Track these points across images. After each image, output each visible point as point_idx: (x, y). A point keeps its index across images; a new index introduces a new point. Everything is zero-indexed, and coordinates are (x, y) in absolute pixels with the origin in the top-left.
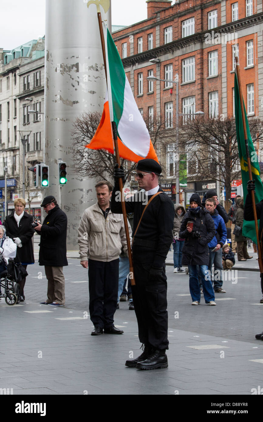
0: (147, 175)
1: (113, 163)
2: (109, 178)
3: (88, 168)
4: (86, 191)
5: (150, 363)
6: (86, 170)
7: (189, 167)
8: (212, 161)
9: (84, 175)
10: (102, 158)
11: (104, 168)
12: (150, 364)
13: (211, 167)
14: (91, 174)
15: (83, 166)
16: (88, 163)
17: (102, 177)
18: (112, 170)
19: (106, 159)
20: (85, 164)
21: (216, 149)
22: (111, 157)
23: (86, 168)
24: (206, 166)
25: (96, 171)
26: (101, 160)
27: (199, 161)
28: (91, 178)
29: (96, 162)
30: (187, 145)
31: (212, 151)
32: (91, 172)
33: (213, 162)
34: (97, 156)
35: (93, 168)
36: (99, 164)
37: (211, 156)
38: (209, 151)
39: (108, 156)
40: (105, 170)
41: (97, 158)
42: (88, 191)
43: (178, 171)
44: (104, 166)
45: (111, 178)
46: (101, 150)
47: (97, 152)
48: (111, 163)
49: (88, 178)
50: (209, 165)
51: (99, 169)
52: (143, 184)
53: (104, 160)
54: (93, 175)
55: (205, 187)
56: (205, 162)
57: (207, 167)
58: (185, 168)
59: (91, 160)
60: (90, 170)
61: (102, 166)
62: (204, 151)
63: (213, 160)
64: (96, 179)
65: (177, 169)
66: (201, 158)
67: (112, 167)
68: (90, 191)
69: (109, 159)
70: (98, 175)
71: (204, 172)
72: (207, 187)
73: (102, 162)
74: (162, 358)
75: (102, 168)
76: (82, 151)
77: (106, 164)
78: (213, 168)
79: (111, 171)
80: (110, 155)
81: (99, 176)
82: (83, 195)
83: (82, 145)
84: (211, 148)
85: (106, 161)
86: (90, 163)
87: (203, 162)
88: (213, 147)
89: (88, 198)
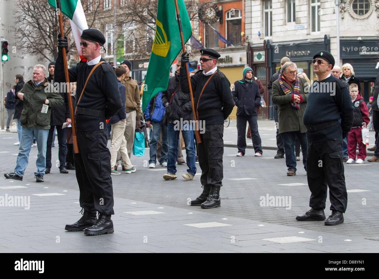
0: (91, 45)
1: (53, 41)
2: (50, 55)
3: (29, 46)
4: (27, 69)
5: (97, 228)
6: (28, 47)
7: (126, 45)
8: (148, 39)
9: (25, 53)
10: (43, 36)
11: (44, 46)
12: (98, 230)
13: (148, 46)
14: (32, 51)
15: (24, 44)
16: (29, 41)
17: (43, 54)
18: (52, 47)
19: (47, 37)
20: (26, 42)
21: (152, 28)
22: (52, 35)
23: (27, 46)
24: (142, 44)
25: (36, 48)
26: (42, 37)
27: (136, 39)
28: (32, 56)
29: (37, 40)
30: (125, 24)
31: (149, 30)
32: (32, 50)
33: (149, 41)
34: (38, 34)
35: (34, 46)
36: (40, 42)
37: (148, 35)
38: (145, 30)
39: (48, 34)
40: (46, 48)
41: (38, 36)
42: (29, 69)
43: (115, 49)
44: (44, 44)
45: (51, 55)
46: (42, 28)
47: (38, 30)
48: (51, 41)
49: (29, 55)
50: (145, 43)
51: (40, 47)
52: (86, 53)
53: (45, 38)
54: (34, 52)
55: (142, 66)
56: (141, 40)
57: (144, 45)
58: (123, 47)
59: (32, 38)
60: (31, 47)
61: (42, 44)
62: (141, 30)
63: (150, 39)
64: (36, 56)
65: (115, 47)
66: (138, 37)
67: (52, 45)
68: (31, 69)
69: (49, 37)
70: (38, 53)
71: (140, 50)
72: (143, 66)
73: (43, 40)
74: (108, 224)
75: (43, 46)
76: (24, 29)
77: (46, 42)
78: (150, 46)
79: (51, 49)
80: (50, 34)
81: (40, 54)
82: (24, 72)
83: (24, 24)
84: (148, 27)
85: (46, 38)
86: (31, 41)
87: (140, 40)
88: (149, 26)
89: (29, 75)
